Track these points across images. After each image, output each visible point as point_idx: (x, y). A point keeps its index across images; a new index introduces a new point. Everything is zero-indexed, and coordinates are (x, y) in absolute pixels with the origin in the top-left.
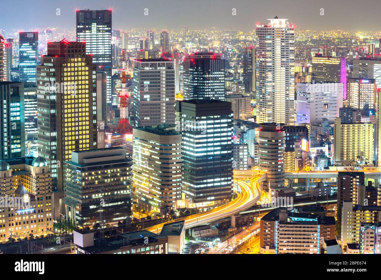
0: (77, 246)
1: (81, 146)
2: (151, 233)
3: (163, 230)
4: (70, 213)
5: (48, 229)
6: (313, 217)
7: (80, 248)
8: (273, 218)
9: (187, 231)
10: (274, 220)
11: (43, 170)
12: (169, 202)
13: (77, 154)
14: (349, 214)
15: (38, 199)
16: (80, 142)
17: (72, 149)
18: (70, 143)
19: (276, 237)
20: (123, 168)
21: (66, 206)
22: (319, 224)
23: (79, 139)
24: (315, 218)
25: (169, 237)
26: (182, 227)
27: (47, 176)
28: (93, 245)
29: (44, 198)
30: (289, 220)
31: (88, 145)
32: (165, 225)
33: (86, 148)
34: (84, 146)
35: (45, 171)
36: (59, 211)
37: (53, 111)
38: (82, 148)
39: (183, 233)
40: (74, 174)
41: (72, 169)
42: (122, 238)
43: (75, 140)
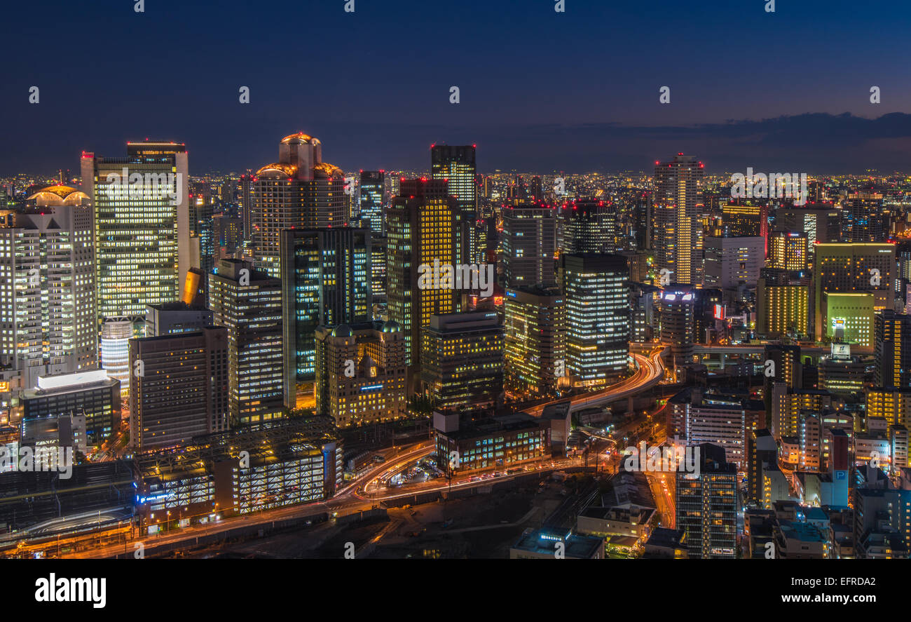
0: (437, 430)
1: (441, 308)
2: (531, 416)
3: (543, 413)
4: (427, 392)
5: (400, 411)
6: (735, 400)
7: (442, 433)
8: (683, 400)
9: (573, 414)
10: (685, 403)
11: (395, 336)
12: (549, 379)
13: (437, 317)
14: (783, 399)
15: (388, 372)
16: (441, 303)
17: (430, 312)
18: (428, 304)
19: (688, 425)
20: (490, 336)
21: (422, 383)
22: (744, 409)
23: (439, 300)
24: (738, 402)
25: (553, 420)
26: (568, 409)
27: (399, 344)
28: (457, 429)
29: (396, 372)
30: (703, 402)
31: (450, 308)
32: (546, 407)
33: (448, 310)
34: (446, 308)
35: (398, 338)
36: (413, 389)
37: (408, 265)
38: (443, 311)
39: (569, 417)
40: (433, 342)
41: (431, 336)
42: (494, 421)
43: (434, 301)
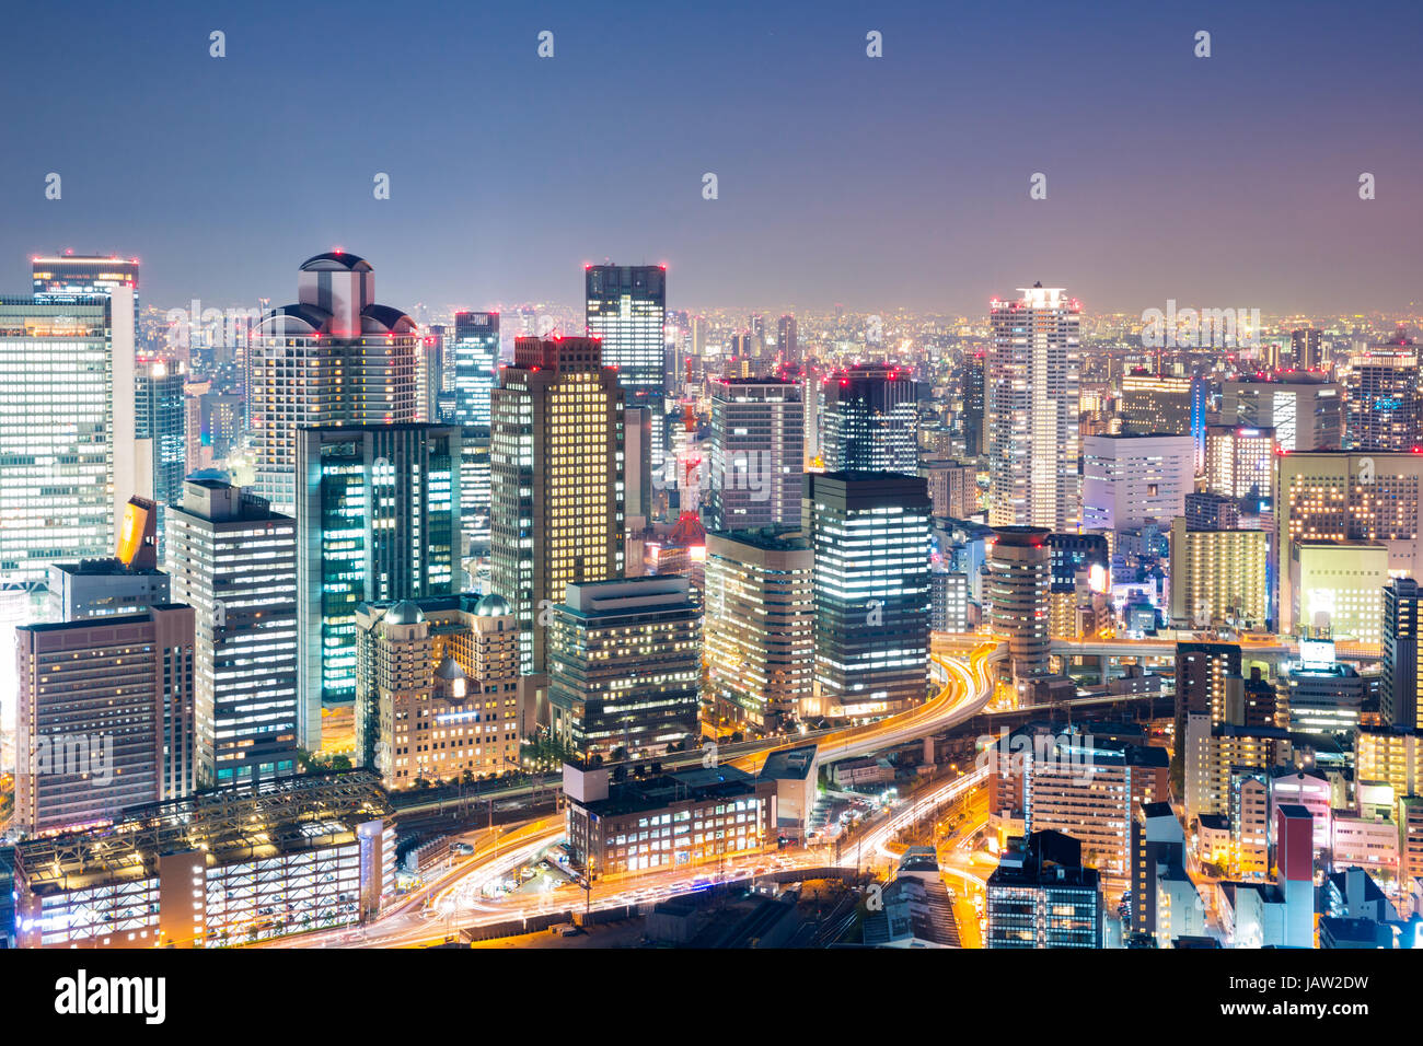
0: (570, 798)
1: (587, 571)
2: (741, 772)
3: (766, 767)
4: (559, 723)
5: (507, 759)
6: (1114, 746)
7: (578, 803)
9: (823, 769)
11: (500, 623)
12: (784, 702)
13: (577, 589)
14: (1203, 745)
15: (487, 689)
16: (587, 561)
17: (567, 578)
18: (563, 563)
19: (1028, 791)
20: (681, 623)
21: (551, 706)
22: (1128, 764)
23: (583, 556)
24: (1118, 750)
25: (780, 781)
26: (810, 760)
27: (508, 637)
28: (606, 796)
29: (501, 688)
31: (603, 570)
32: (772, 754)
33: (599, 575)
34: (595, 571)
35: (504, 628)
36: (535, 717)
37: (525, 492)
38: (591, 576)
39: (813, 774)
40: (570, 634)
41: (567, 622)
42: (673, 782)
43: (575, 557)
